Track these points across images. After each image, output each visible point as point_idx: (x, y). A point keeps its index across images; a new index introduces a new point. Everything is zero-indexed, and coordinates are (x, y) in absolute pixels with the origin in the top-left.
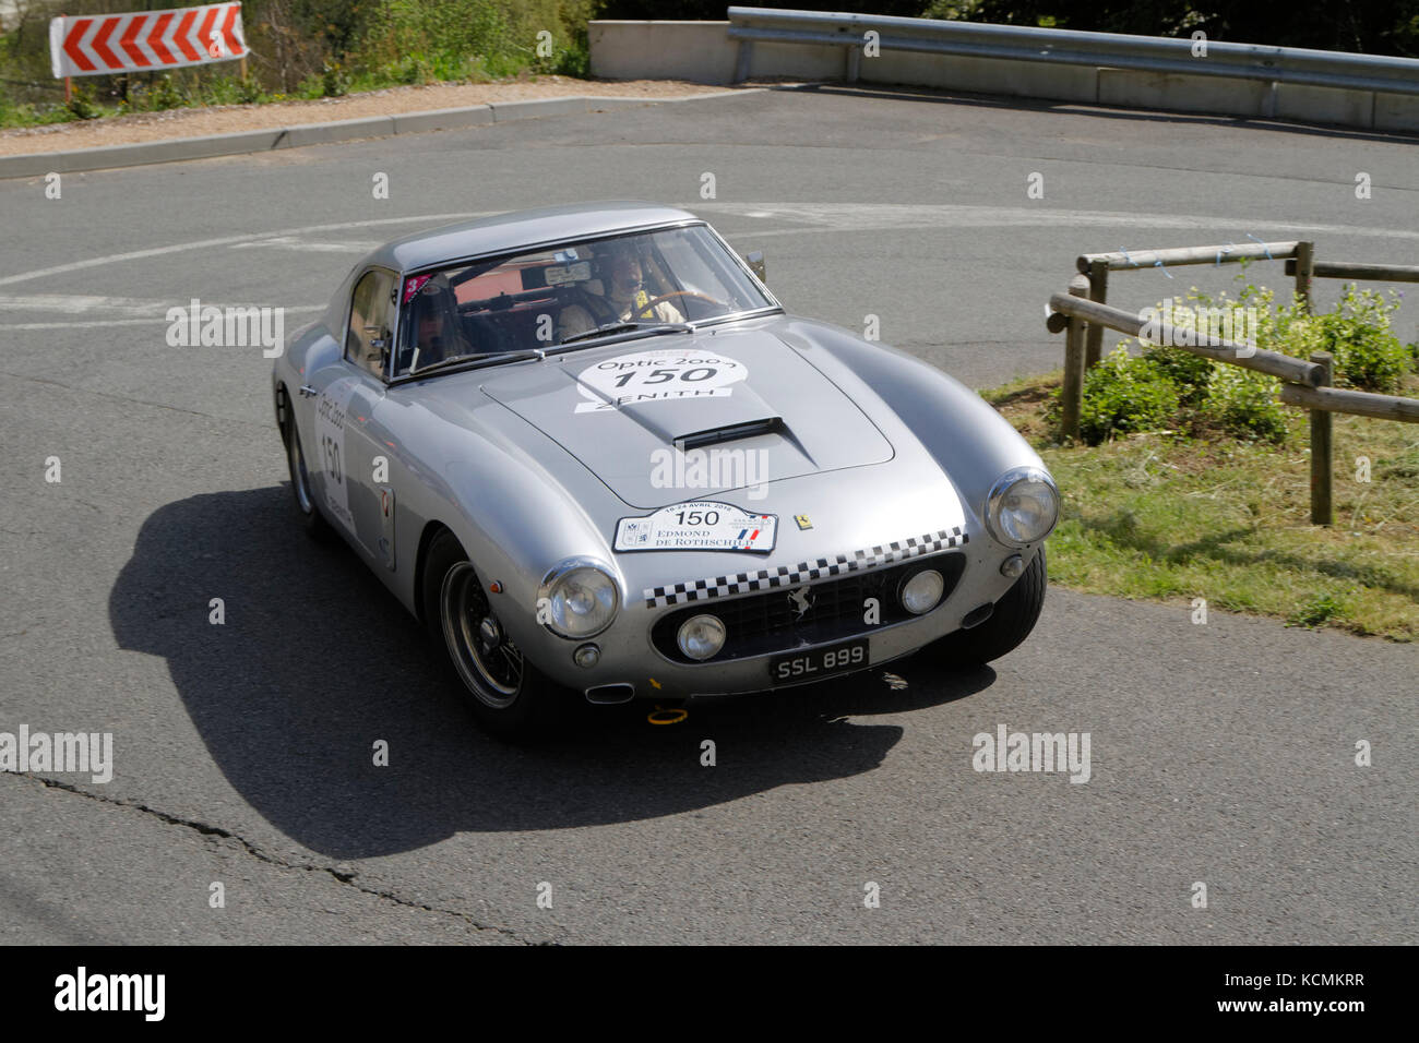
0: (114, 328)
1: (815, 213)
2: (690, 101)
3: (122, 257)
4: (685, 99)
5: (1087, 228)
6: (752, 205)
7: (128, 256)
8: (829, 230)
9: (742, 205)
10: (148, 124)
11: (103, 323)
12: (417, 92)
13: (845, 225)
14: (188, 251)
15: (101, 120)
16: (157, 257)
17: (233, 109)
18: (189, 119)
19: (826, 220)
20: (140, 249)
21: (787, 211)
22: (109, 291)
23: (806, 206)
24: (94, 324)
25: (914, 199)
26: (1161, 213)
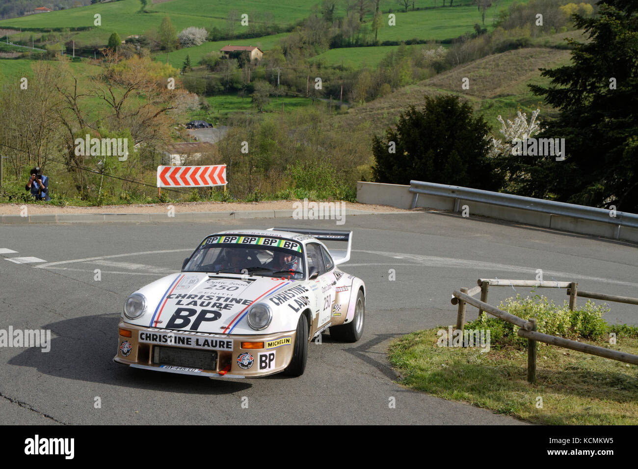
0: (143, 276)
1: (419, 259)
2: (390, 214)
3: (156, 252)
4: (389, 213)
5: (524, 274)
6: (397, 254)
7: (159, 252)
8: (422, 265)
9: (393, 254)
10: (185, 206)
11: (140, 274)
12: (288, 202)
13: (429, 264)
14: (181, 252)
15: (169, 203)
16: (170, 253)
17: (218, 203)
18: (201, 206)
19: (422, 262)
20: (164, 250)
21: (409, 257)
22: (146, 263)
23: (417, 256)
24: (136, 274)
25: (461, 257)
26: (556, 271)
